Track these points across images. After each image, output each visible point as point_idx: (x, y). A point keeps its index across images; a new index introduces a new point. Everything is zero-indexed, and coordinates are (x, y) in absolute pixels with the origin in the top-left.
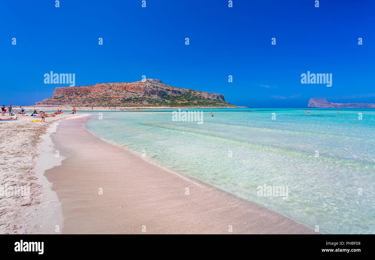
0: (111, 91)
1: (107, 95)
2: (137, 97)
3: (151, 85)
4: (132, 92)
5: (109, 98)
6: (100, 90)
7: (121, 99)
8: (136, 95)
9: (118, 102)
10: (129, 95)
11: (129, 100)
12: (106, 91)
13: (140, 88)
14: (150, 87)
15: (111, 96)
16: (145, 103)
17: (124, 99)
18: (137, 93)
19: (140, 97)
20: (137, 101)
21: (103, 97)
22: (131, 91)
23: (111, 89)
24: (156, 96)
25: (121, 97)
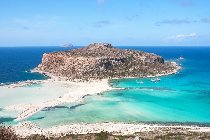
0: (76, 64)
1: (75, 68)
2: (91, 70)
3: (100, 59)
4: (88, 66)
5: (76, 71)
6: (70, 62)
7: (82, 72)
8: (90, 68)
9: (81, 74)
10: (87, 69)
11: (86, 73)
12: (73, 64)
13: (93, 62)
14: (99, 61)
15: (77, 70)
16: (95, 75)
17: (84, 72)
18: (91, 67)
19: (93, 69)
20: (91, 74)
21: (72, 70)
22: (87, 64)
23: (76, 62)
24: (103, 67)
25: (82, 70)
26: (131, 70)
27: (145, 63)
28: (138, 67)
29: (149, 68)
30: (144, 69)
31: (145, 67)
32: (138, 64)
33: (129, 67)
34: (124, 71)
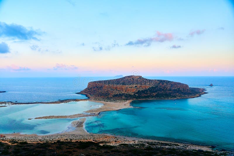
2: (121, 93)
4: (119, 91)
9: (112, 96)
10: (117, 93)
11: (116, 95)
13: (123, 88)
15: (109, 93)
16: (124, 97)
17: (114, 95)
18: (121, 91)
20: (119, 96)
21: (106, 93)
23: (110, 88)
25: (113, 93)
26: (155, 94)
27: (170, 89)
28: (162, 92)
29: (172, 93)
30: (168, 93)
31: (168, 92)
32: (163, 90)
33: (154, 92)
34: (149, 94)
